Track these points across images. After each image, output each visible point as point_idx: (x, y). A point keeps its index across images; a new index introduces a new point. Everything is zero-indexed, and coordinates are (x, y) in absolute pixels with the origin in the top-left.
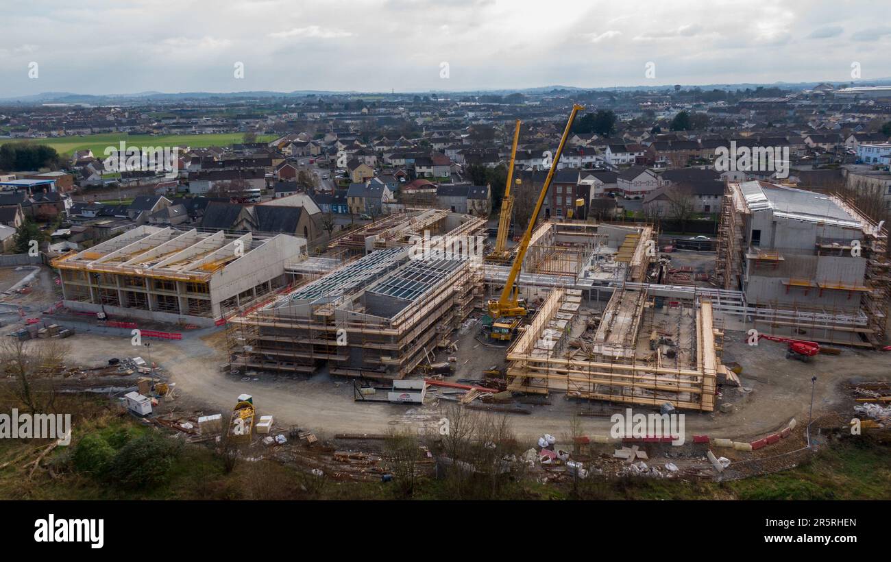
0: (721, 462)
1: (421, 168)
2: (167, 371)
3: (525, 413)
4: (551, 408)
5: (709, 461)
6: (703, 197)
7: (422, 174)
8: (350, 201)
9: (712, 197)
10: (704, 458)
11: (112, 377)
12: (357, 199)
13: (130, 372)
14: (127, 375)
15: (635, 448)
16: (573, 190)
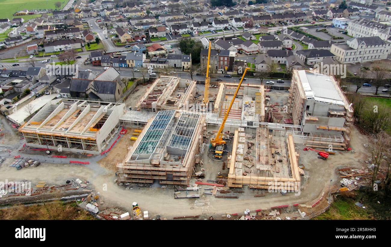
0: (303, 214)
1: (152, 33)
2: (92, 184)
3: (236, 198)
4: (245, 194)
5: (299, 213)
6: (278, 57)
7: (153, 36)
8: (128, 62)
9: (281, 58)
10: (297, 212)
11: (71, 191)
12: (131, 61)
13: (78, 187)
14: (77, 189)
15: (276, 210)
16: (228, 59)
